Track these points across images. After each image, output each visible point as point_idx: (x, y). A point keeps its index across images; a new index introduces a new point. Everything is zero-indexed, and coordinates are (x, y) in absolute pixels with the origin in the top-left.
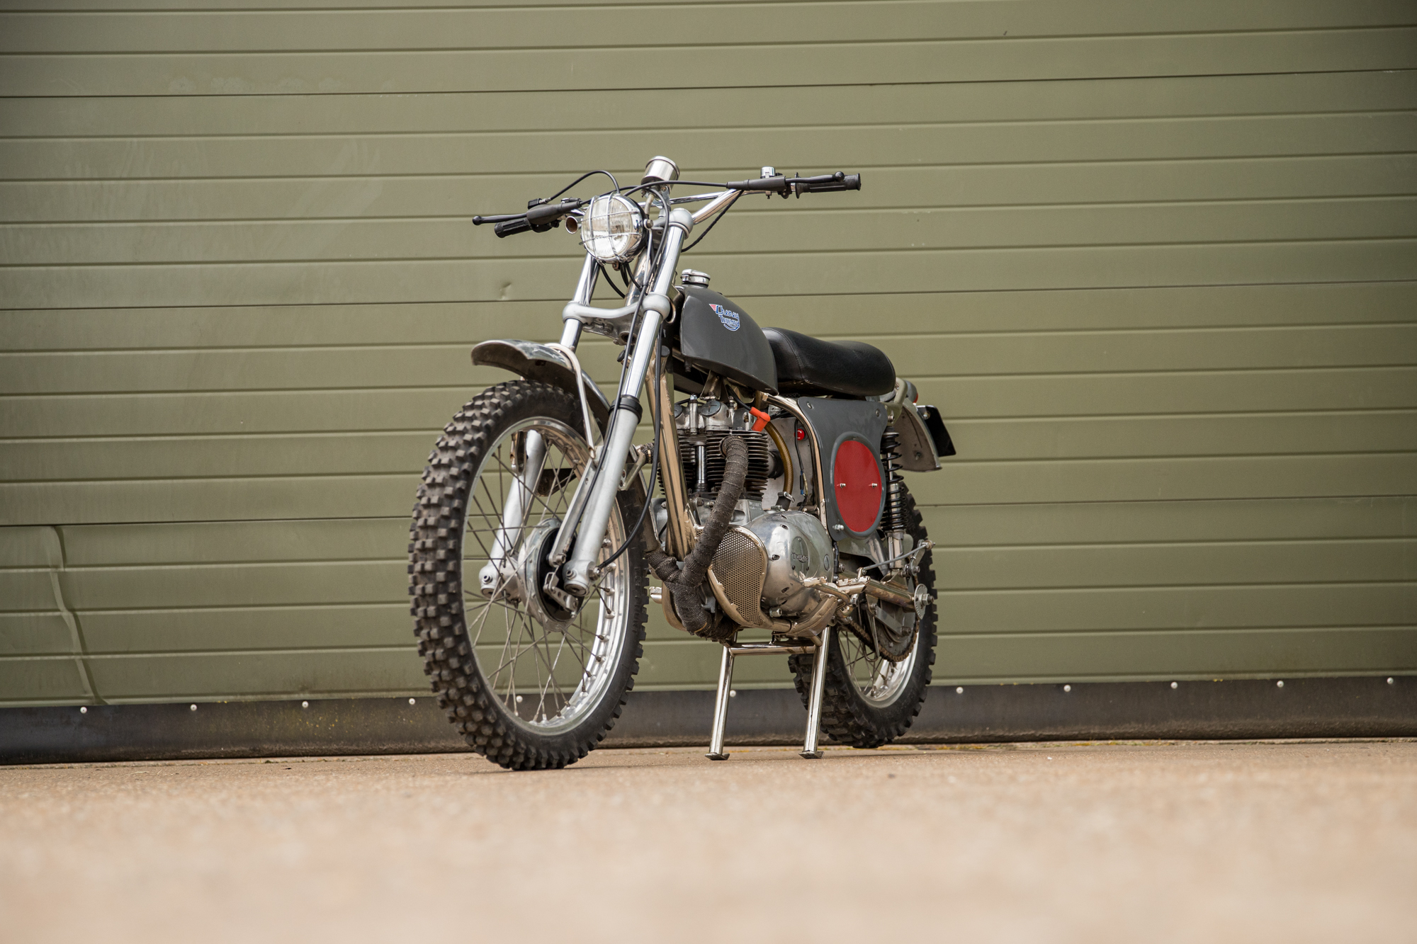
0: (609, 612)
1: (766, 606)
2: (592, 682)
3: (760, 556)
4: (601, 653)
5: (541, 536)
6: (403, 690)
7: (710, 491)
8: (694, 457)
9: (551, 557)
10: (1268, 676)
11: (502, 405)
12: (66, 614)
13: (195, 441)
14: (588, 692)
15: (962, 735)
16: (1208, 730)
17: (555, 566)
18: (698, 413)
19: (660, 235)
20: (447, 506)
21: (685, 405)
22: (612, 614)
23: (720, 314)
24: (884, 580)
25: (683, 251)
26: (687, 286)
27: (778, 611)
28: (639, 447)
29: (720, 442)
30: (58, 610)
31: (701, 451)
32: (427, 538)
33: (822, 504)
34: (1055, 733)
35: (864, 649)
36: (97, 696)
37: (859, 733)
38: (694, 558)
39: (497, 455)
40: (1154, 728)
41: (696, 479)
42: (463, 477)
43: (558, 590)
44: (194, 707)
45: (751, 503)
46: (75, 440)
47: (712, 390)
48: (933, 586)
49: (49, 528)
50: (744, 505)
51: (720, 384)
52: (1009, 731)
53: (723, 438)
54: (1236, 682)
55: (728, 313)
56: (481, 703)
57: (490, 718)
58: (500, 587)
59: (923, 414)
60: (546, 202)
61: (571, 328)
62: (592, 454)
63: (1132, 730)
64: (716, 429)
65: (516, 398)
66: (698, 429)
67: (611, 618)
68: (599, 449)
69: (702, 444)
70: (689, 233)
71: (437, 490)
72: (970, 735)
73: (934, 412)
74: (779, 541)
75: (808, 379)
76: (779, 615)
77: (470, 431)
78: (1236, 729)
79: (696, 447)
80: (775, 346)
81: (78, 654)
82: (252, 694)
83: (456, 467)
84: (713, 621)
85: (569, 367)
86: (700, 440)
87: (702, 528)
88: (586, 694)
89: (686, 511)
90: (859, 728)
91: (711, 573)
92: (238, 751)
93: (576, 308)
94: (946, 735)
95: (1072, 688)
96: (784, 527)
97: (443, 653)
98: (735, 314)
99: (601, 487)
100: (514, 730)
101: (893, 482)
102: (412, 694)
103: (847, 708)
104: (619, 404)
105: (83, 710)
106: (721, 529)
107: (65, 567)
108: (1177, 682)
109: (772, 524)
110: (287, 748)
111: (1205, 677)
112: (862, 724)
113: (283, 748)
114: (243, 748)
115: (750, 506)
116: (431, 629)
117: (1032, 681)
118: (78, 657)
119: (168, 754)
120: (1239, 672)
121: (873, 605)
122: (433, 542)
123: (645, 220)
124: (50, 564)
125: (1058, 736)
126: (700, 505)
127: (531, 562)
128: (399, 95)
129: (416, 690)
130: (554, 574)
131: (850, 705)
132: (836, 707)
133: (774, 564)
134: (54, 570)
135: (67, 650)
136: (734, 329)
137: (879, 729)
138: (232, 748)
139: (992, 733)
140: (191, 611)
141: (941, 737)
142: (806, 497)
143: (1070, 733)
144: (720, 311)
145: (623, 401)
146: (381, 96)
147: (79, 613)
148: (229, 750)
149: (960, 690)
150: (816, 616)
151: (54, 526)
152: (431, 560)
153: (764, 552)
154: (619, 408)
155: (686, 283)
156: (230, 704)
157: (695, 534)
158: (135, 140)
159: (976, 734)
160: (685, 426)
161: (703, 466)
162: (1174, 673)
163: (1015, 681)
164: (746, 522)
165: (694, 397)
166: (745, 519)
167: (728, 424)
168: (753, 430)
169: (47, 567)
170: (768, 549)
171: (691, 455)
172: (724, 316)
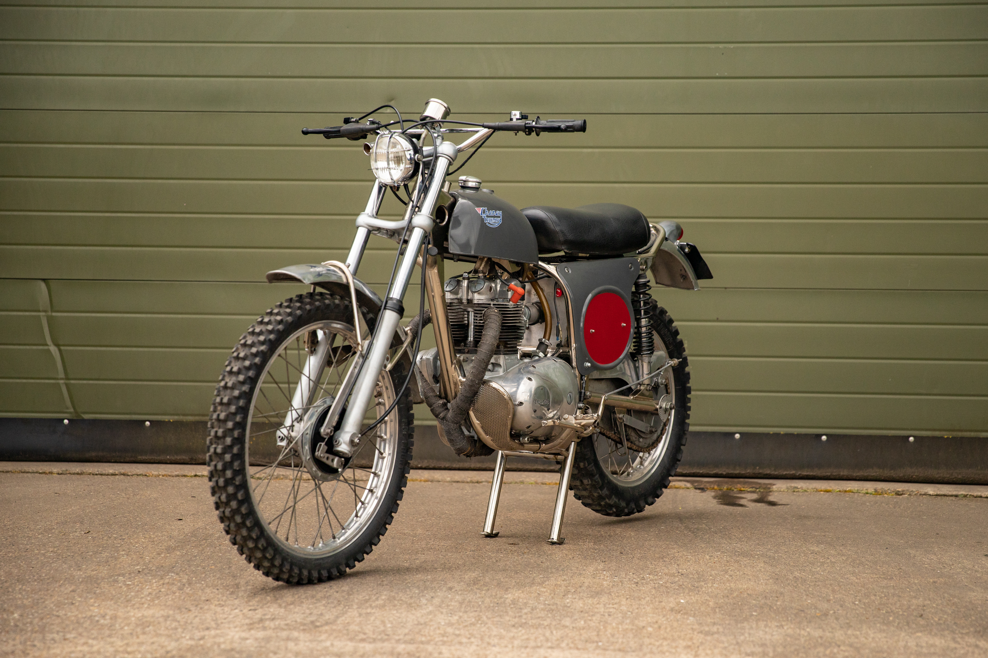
0: (382, 454)
1: (515, 436)
2: (365, 508)
3: (508, 404)
4: (374, 485)
5: (316, 413)
7: (475, 347)
8: (466, 319)
9: (322, 430)
11: (284, 320)
12: (53, 349)
13: (150, 217)
14: (360, 517)
15: (737, 472)
16: (937, 476)
17: (325, 437)
18: (468, 287)
19: (430, 166)
20: (234, 405)
21: (458, 279)
22: (384, 455)
23: (484, 216)
24: (634, 394)
25: (448, 174)
26: (461, 191)
27: (526, 439)
28: (408, 328)
29: (483, 312)
30: (47, 345)
31: (472, 315)
32: (219, 428)
33: (573, 348)
34: (811, 474)
35: (616, 446)
36: (76, 412)
37: (611, 509)
38: (457, 404)
39: (284, 356)
41: (467, 337)
42: (248, 381)
43: (327, 455)
44: (148, 423)
45: (507, 357)
46: (58, 214)
47: (481, 268)
48: (689, 383)
49: (40, 282)
50: (502, 359)
52: (775, 470)
53: (486, 309)
54: (962, 438)
55: (492, 213)
56: (260, 546)
57: (268, 555)
58: (289, 446)
59: (685, 249)
60: (357, 122)
61: (361, 235)
62: (360, 348)
63: (874, 474)
64: (481, 302)
65: (296, 314)
66: (468, 300)
67: (383, 458)
68: (367, 342)
69: (472, 310)
70: (453, 161)
71: (228, 391)
72: (743, 472)
73: (693, 249)
74: (524, 390)
75: (567, 249)
76: (527, 442)
77: (257, 345)
78: (960, 475)
79: (468, 312)
80: (537, 222)
81: (61, 379)
82: (191, 415)
83: (243, 374)
84: (475, 446)
85: (345, 280)
86: (470, 307)
87: (464, 380)
88: (358, 518)
89: (453, 366)
90: (611, 506)
91: (471, 413)
92: (180, 459)
93: (366, 218)
94: (725, 471)
95: (827, 438)
96: (530, 379)
97: (230, 512)
98: (498, 212)
99: (366, 373)
100: (289, 560)
101: (643, 318)
103: (598, 493)
104: (385, 306)
105: (66, 421)
106: (478, 383)
107: (52, 312)
108: (914, 436)
109: (521, 376)
111: (937, 434)
112: (612, 503)
114: (184, 457)
115: (505, 359)
116: (221, 494)
117: (796, 431)
118: (62, 381)
119: (128, 459)
120: (966, 431)
121: (621, 416)
122: (223, 432)
123: (417, 155)
124: (41, 309)
125: (814, 476)
126: (464, 360)
127: (307, 434)
130: (323, 444)
131: (601, 490)
132: (590, 492)
133: (520, 409)
134: (43, 314)
135: (54, 377)
136: (496, 225)
137: (628, 504)
138: (176, 456)
139: (761, 471)
141: (720, 472)
142: (561, 341)
143: (824, 474)
144: (484, 213)
145: (390, 303)
147: (62, 348)
148: (173, 458)
149: (737, 436)
150: (559, 441)
151: (44, 280)
152: (221, 445)
153: (510, 402)
154: (385, 309)
155: (460, 187)
156: (175, 422)
157: (460, 384)
159: (748, 471)
160: (459, 296)
161: (472, 327)
162: (912, 429)
163: (782, 431)
164: (501, 374)
165: (466, 275)
166: (501, 372)
167: (491, 297)
168: (511, 302)
169: (39, 311)
170: (516, 398)
171: (463, 318)
172: (487, 216)
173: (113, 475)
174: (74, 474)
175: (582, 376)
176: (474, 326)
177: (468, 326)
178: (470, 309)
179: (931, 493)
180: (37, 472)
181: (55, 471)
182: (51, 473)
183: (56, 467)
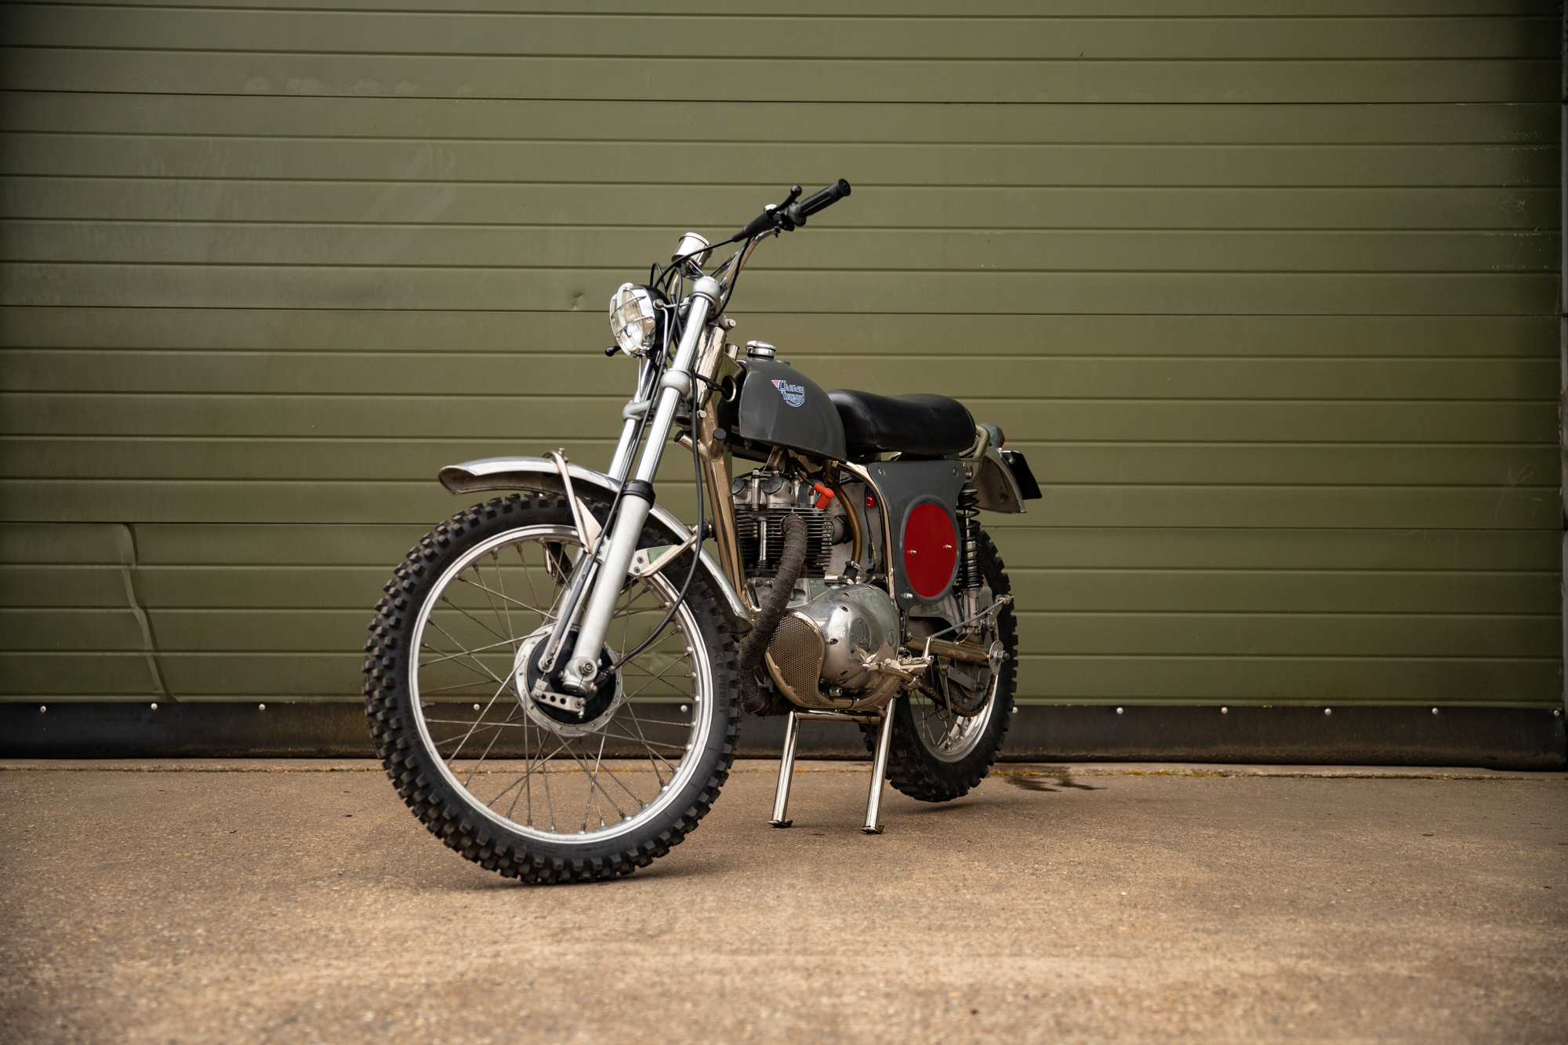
1: (825, 687)
3: (819, 641)
6: (469, 695)
7: (771, 568)
8: (756, 531)
10: (1316, 703)
12: (138, 613)
13: (267, 443)
15: (1016, 754)
16: (1256, 755)
18: (760, 488)
21: (747, 478)
23: (782, 391)
26: (751, 359)
27: (838, 690)
29: (781, 520)
30: (130, 607)
31: (764, 526)
33: (890, 575)
34: (1106, 755)
36: (167, 693)
38: (749, 642)
40: (1203, 752)
41: (758, 555)
44: (262, 707)
45: (812, 581)
46: (148, 439)
47: (775, 464)
49: (122, 526)
50: (805, 584)
51: (785, 456)
52: (1062, 751)
53: (785, 517)
54: (1284, 708)
55: (792, 388)
59: (1009, 459)
63: (1182, 753)
64: (778, 507)
66: (759, 505)
69: (765, 520)
73: (1019, 458)
74: (837, 623)
76: (839, 695)
78: (1283, 755)
79: (759, 523)
80: (843, 410)
81: (149, 651)
82: (320, 695)
84: (771, 700)
86: (762, 515)
87: (760, 610)
89: (744, 592)
91: (768, 657)
92: (305, 752)
95: (1124, 710)
96: (845, 609)
98: (799, 388)
102: (477, 699)
105: (154, 706)
106: (778, 613)
107: (137, 564)
108: (1227, 707)
109: (833, 605)
110: (353, 750)
111: (1254, 703)
113: (349, 750)
114: (310, 749)
115: (810, 584)
117: (1085, 702)
118: (149, 654)
119: (236, 753)
120: (1288, 699)
124: (122, 561)
125: (1110, 757)
126: (758, 585)
128: (475, 101)
129: (481, 695)
133: (833, 648)
134: (126, 567)
135: (138, 648)
136: (798, 404)
138: (299, 749)
139: (1045, 753)
140: (260, 611)
142: (874, 564)
143: (1121, 755)
144: (782, 387)
146: (457, 101)
147: (150, 611)
148: (296, 751)
149: (1015, 710)
150: (879, 693)
151: (127, 524)
153: (821, 639)
155: (750, 355)
156: (299, 705)
158: (211, 139)
159: (1029, 753)
160: (748, 500)
161: (765, 542)
162: (1225, 698)
163: (1069, 702)
164: (805, 603)
165: (757, 472)
166: (804, 601)
167: (790, 501)
168: (816, 508)
169: (120, 564)
170: (827, 634)
171: (752, 530)
172: (787, 392)
173: (221, 771)
174: (171, 771)
175: (901, 611)
176: (767, 539)
177: (758, 541)
178: (761, 518)
179: (1261, 773)
180: (120, 770)
181: (145, 767)
182: (140, 770)
183: (146, 764)
